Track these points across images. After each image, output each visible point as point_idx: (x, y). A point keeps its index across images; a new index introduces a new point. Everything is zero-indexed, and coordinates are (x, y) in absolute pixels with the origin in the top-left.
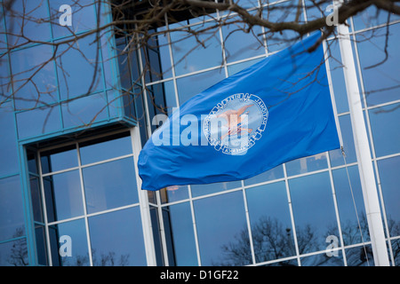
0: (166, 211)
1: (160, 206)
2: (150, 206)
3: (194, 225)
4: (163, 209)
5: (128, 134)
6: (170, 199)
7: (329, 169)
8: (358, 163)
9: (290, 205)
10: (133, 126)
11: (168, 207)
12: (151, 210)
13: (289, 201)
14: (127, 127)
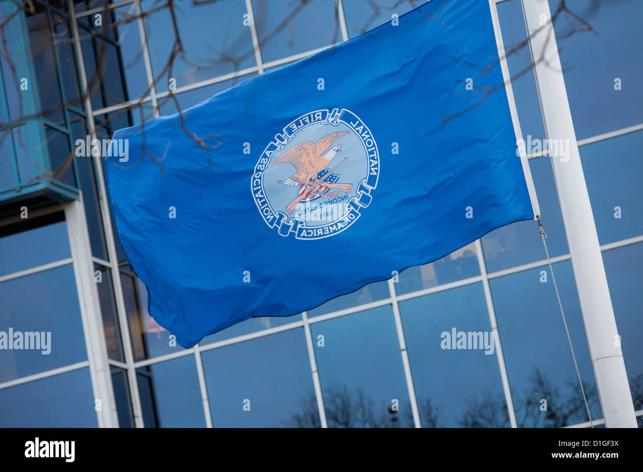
0: (146, 376)
1: (131, 366)
2: (112, 367)
3: (206, 405)
4: (138, 372)
5: (60, 217)
6: (151, 350)
7: (484, 277)
8: (573, 255)
9: (404, 355)
10: (70, 201)
11: (148, 368)
12: (113, 376)
13: (403, 345)
14: (57, 203)
